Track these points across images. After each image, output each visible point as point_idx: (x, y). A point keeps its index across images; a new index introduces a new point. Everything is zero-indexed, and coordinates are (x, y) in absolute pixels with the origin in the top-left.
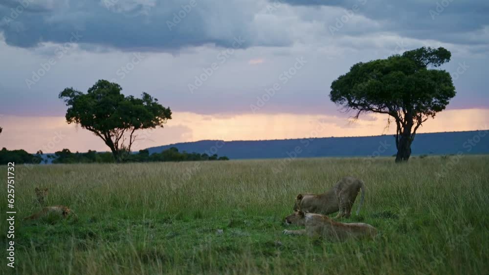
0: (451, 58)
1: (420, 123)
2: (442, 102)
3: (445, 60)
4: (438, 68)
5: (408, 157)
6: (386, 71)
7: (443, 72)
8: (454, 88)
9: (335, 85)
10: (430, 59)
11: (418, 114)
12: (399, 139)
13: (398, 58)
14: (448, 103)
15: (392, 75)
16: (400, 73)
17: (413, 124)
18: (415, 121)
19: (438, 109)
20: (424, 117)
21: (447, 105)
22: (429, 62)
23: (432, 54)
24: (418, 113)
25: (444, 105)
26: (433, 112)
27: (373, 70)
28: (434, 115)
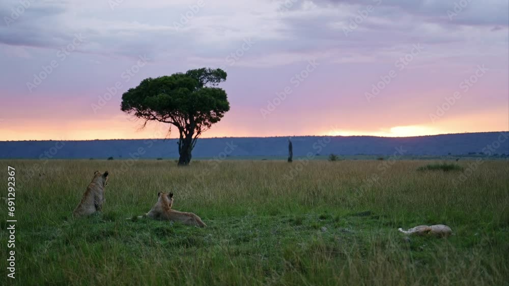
0: (227, 78)
1: (199, 133)
2: (218, 115)
3: (222, 80)
4: (216, 87)
5: (189, 161)
6: (173, 87)
7: (220, 90)
8: (228, 103)
9: (125, 97)
10: (208, 78)
11: (198, 125)
12: (181, 146)
13: (181, 76)
14: (223, 116)
15: (180, 91)
16: (186, 89)
17: (193, 133)
18: (195, 130)
19: (214, 121)
20: (203, 127)
21: (222, 118)
22: (207, 81)
23: (210, 74)
24: (198, 123)
25: (220, 118)
26: (209, 123)
27: (162, 86)
28: (210, 126)
